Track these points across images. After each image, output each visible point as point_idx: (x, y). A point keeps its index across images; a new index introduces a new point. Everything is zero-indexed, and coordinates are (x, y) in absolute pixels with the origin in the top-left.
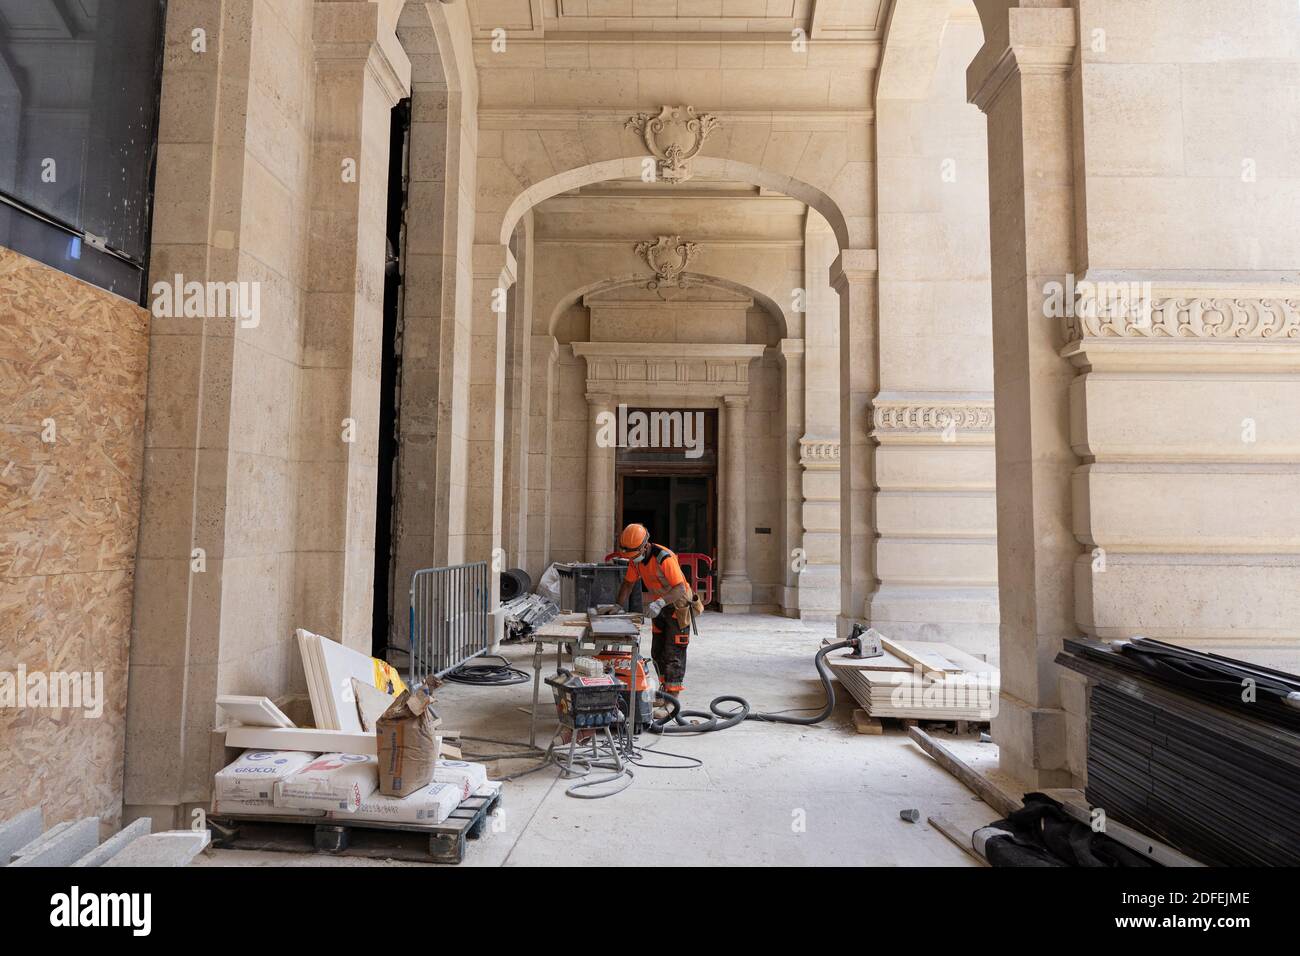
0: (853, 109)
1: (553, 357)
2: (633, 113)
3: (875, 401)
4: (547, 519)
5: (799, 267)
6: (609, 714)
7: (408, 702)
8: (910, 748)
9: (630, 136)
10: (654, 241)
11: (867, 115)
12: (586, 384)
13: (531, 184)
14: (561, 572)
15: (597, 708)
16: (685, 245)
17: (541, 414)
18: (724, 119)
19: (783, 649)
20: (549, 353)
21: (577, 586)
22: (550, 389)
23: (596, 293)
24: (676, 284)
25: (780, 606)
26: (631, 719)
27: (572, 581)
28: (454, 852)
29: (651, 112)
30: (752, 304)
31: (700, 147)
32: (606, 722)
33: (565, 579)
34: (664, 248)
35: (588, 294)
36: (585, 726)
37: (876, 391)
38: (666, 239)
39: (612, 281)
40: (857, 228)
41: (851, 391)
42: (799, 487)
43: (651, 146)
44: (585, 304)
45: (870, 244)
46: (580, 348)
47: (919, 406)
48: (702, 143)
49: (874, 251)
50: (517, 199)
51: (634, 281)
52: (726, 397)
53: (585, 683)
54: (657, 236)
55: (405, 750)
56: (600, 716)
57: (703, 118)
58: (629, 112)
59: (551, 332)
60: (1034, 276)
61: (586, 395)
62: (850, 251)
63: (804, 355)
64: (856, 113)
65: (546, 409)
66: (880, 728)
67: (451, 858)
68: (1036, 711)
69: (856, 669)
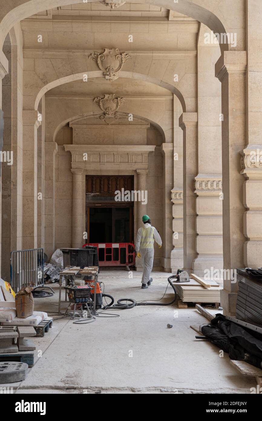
0: (188, 50)
1: (55, 152)
2: (92, 52)
3: (196, 178)
4: (54, 228)
5: (171, 109)
6: (87, 298)
7: (26, 289)
8: (196, 311)
9: (91, 61)
10: (102, 97)
11: (194, 53)
12: (71, 164)
13: (47, 83)
14: (64, 252)
15: (83, 296)
16: (117, 99)
17: (50, 179)
18: (132, 54)
19: (160, 284)
20: (54, 150)
21: (71, 257)
22: (54, 166)
23: (76, 121)
24: (113, 116)
25: (163, 268)
26: (94, 302)
27: (69, 256)
28: (42, 333)
29: (100, 51)
30: (149, 126)
31: (122, 67)
32: (86, 301)
33: (66, 255)
34: (107, 100)
35: (71, 121)
36: (79, 302)
37: (197, 173)
38: (108, 95)
39: (83, 115)
40: (189, 102)
41: (187, 173)
42: (171, 212)
43: (100, 66)
44: (70, 126)
45: (195, 109)
46: (68, 147)
47: (214, 180)
48: (122, 65)
49: (196, 113)
50: (42, 89)
51: (93, 115)
52: (137, 170)
53: (78, 287)
54: (104, 93)
55: (25, 304)
56: (84, 299)
57: (123, 54)
58: (90, 51)
59: (54, 140)
60: (232, 146)
61: (72, 170)
62: (186, 113)
63: (173, 150)
64: (189, 52)
65: (53, 177)
66: (186, 306)
67: (41, 335)
68: (230, 293)
69: (180, 286)
